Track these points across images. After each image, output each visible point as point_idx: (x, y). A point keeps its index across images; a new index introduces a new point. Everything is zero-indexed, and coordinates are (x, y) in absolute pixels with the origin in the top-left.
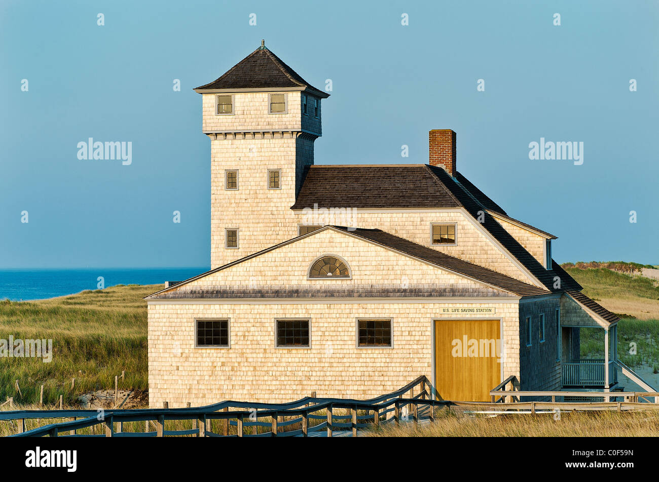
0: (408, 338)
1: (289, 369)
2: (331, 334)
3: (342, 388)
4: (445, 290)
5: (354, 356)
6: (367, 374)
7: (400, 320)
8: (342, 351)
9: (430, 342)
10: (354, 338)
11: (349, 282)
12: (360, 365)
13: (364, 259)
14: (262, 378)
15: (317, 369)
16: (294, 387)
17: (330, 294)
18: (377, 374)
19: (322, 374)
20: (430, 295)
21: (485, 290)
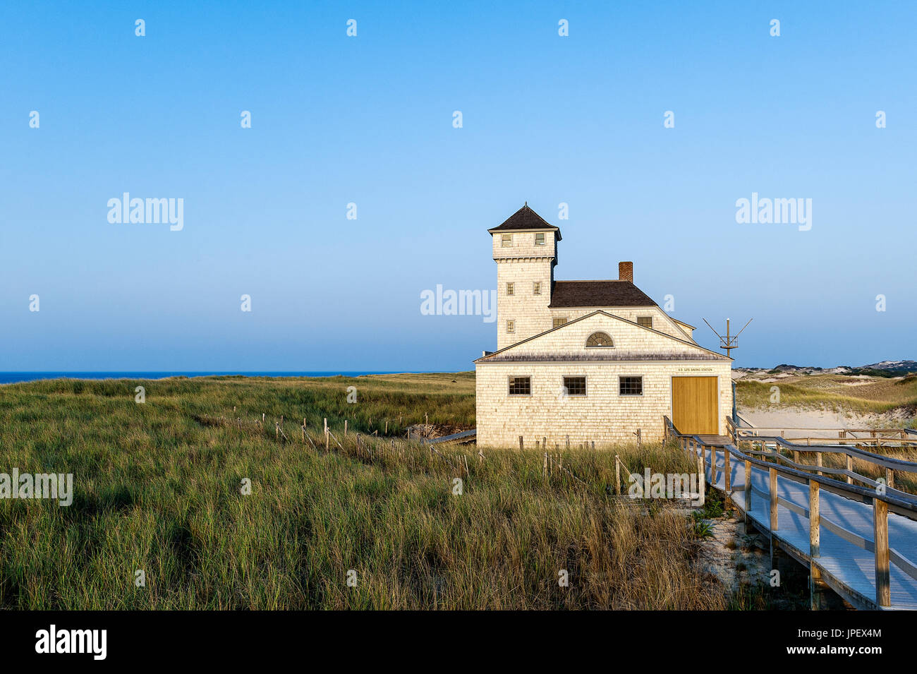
0: (655, 389)
1: (573, 411)
2: (601, 386)
3: (609, 424)
4: (680, 356)
5: (617, 402)
6: (626, 414)
7: (648, 377)
8: (608, 399)
9: (669, 392)
10: (617, 389)
11: (613, 350)
12: (621, 408)
13: (624, 333)
14: (554, 418)
15: (591, 411)
16: (576, 424)
17: (601, 359)
18: (632, 414)
19: (595, 414)
20: (670, 359)
21: (708, 355)
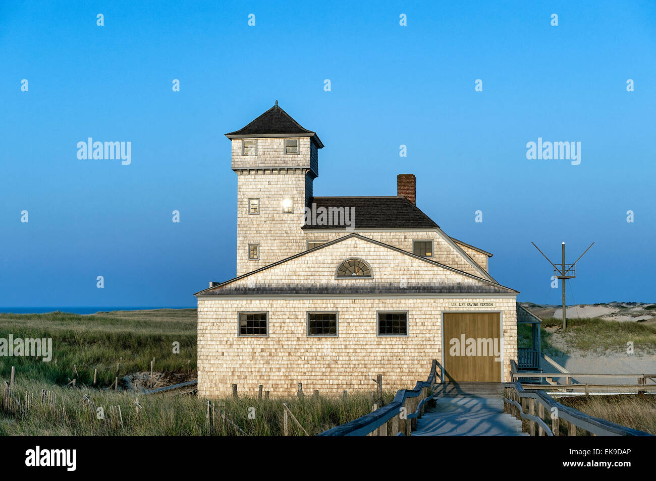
0: (422, 328)
2: (356, 324)
3: (365, 370)
4: (453, 287)
5: (375, 343)
6: (386, 358)
7: (414, 313)
8: (364, 339)
9: (440, 332)
10: (375, 328)
11: (371, 281)
12: (380, 350)
13: (384, 261)
14: (296, 362)
15: (343, 354)
16: (324, 370)
17: (354, 291)
18: (394, 358)
19: (347, 358)
20: (441, 292)
21: (488, 287)
